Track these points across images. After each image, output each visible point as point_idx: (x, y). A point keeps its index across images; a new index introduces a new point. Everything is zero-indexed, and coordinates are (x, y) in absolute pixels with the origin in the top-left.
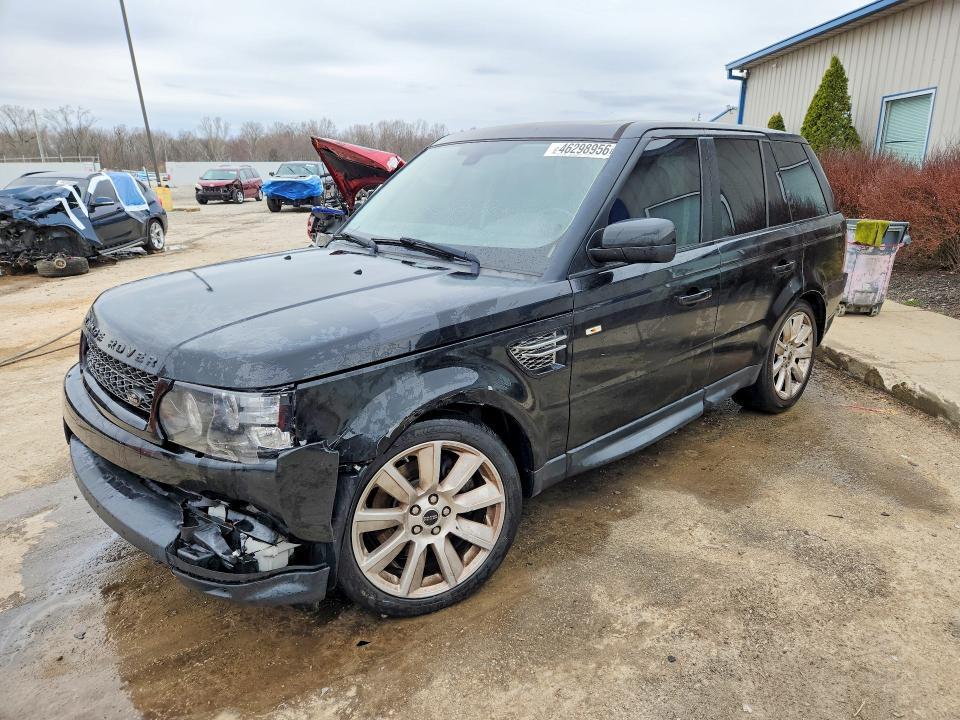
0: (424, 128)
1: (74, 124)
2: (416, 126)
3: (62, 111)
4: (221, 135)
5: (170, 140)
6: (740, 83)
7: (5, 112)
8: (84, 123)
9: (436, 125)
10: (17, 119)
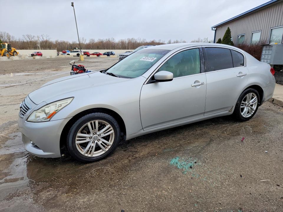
0: (140, 40)
1: (45, 39)
2: (138, 40)
3: (42, 36)
4: (84, 42)
5: (70, 44)
6: (215, 31)
7: (27, 36)
8: (48, 39)
9: (143, 39)
10: (30, 38)
